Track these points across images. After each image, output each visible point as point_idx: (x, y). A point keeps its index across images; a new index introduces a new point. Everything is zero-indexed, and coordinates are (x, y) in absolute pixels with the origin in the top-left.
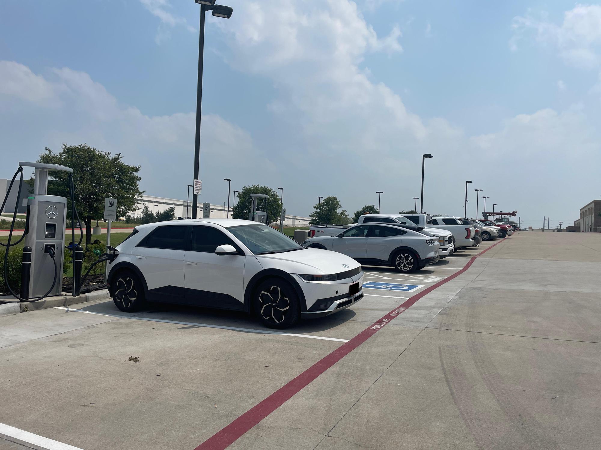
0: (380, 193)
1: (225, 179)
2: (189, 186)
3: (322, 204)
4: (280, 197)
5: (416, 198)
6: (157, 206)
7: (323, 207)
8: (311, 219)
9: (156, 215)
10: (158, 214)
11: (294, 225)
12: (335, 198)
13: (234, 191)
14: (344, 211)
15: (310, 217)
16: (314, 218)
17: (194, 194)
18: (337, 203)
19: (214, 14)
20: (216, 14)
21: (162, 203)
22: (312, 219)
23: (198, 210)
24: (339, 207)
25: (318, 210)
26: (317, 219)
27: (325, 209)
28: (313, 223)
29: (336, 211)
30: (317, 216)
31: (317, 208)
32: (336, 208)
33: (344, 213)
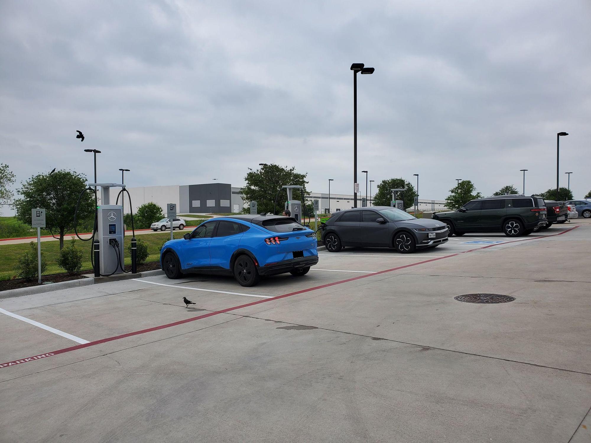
0: (524, 170)
1: (362, 172)
2: (329, 180)
4: (415, 189)
5: (569, 173)
7: (458, 191)
8: (446, 202)
12: (469, 182)
13: (371, 181)
14: (479, 193)
15: (446, 200)
16: (449, 201)
17: (354, 192)
18: (472, 186)
19: (362, 73)
20: (364, 73)
23: (358, 202)
24: (474, 189)
25: (453, 194)
26: (453, 203)
27: (460, 192)
28: (449, 206)
29: (471, 193)
30: (452, 200)
31: (452, 192)
32: (471, 191)
33: (479, 195)
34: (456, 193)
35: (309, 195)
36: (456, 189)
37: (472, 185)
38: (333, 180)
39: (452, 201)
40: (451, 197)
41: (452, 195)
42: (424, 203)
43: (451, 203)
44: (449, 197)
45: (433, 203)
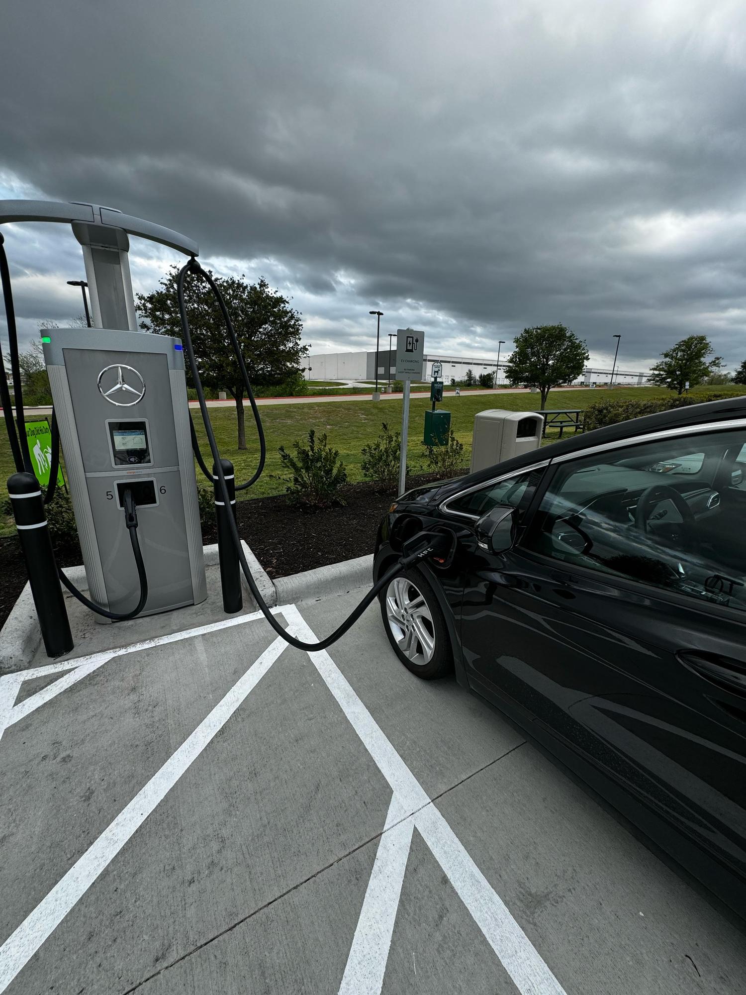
6: (454, 366)
7: (677, 354)
12: (703, 338)
14: (717, 359)
15: (651, 370)
16: (657, 372)
18: (706, 346)
22: (654, 374)
25: (668, 359)
26: (662, 375)
27: (681, 356)
28: (653, 380)
29: (702, 359)
31: (666, 355)
32: (702, 355)
33: (717, 362)
34: (672, 358)
36: (674, 350)
37: (708, 344)
39: (661, 372)
40: (661, 365)
41: (665, 362)
43: (659, 374)
44: (657, 366)
45: (640, 376)
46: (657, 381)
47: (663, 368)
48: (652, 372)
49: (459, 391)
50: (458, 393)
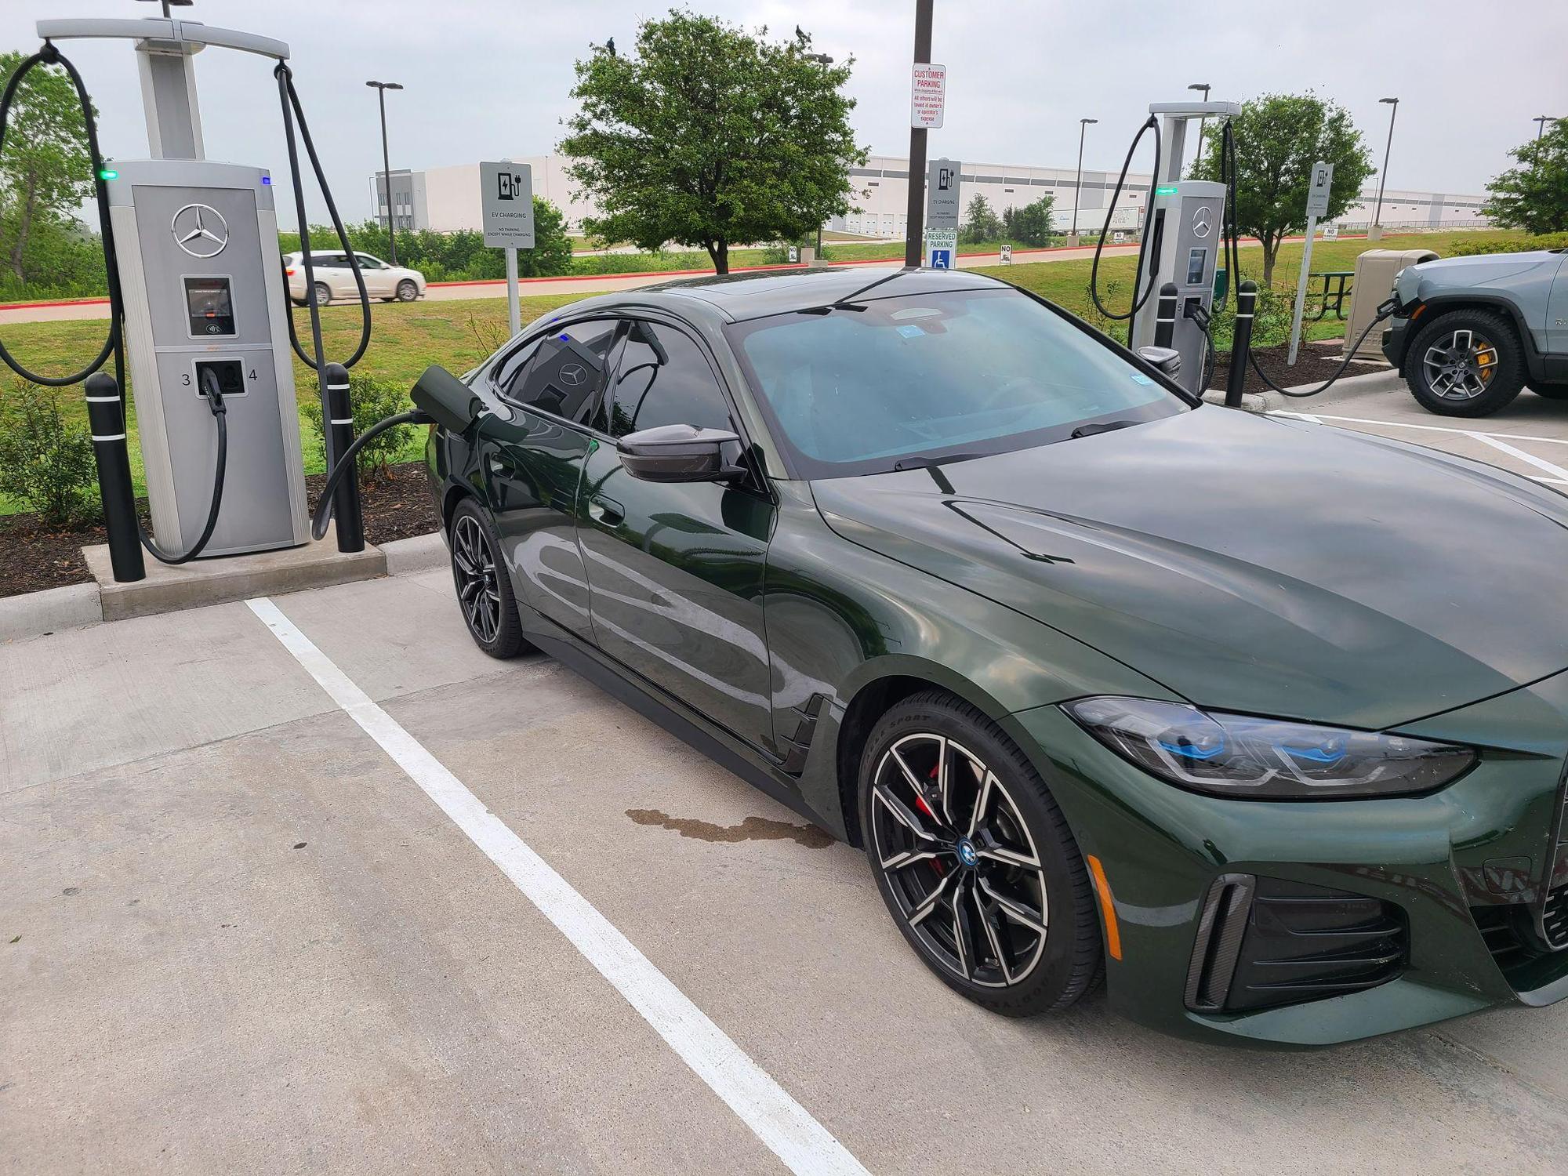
2: (1084, 121)
3: (1548, 138)
6: (1012, 191)
7: (1548, 155)
8: (1489, 198)
9: (1005, 216)
10: (1010, 212)
11: (1434, 223)
15: (1489, 189)
16: (1501, 195)
21: (1026, 182)
22: (1496, 199)
25: (1526, 166)
26: (1515, 201)
27: (1555, 158)
28: (1495, 213)
30: (1516, 188)
31: (1523, 156)
34: (1536, 162)
35: (863, 165)
36: (1540, 144)
38: (1096, 121)
39: (1514, 196)
40: (1511, 178)
41: (1520, 171)
42: (1409, 202)
43: (1508, 200)
44: (1503, 179)
45: (1434, 203)
46: (1506, 216)
47: (1517, 185)
48: (1490, 194)
49: (1008, 254)
50: (1005, 258)
